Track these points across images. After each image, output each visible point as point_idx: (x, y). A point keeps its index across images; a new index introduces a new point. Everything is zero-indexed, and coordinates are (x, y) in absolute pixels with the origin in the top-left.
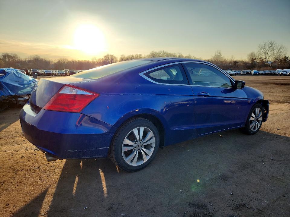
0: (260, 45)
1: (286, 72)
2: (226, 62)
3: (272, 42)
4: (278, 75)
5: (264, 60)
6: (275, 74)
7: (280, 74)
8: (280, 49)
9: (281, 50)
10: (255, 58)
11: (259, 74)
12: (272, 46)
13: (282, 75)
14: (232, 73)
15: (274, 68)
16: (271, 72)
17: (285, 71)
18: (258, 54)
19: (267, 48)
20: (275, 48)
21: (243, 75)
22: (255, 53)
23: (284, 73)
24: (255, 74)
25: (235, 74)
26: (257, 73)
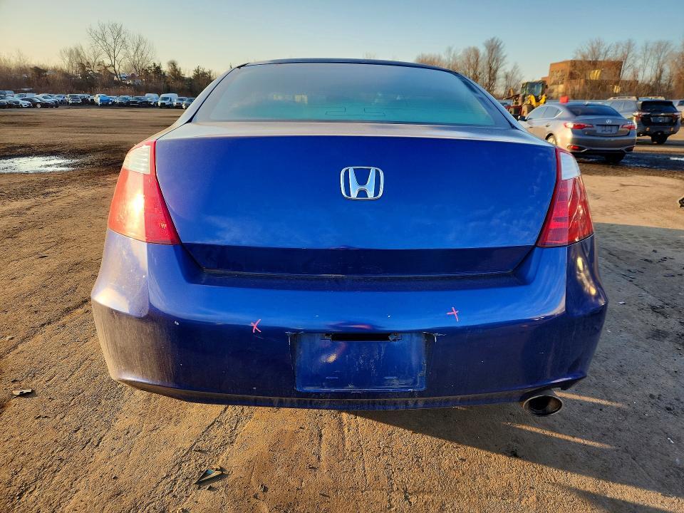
0: (91, 30)
1: (171, 101)
2: (9, 70)
3: (118, 27)
4: (155, 106)
5: (111, 70)
6: (147, 105)
7: (159, 104)
8: (139, 45)
9: (142, 47)
10: (88, 63)
11: (114, 105)
12: (119, 35)
13: (163, 106)
14: (47, 101)
15: (139, 90)
16: (138, 99)
17: (168, 98)
18: (91, 52)
19: (110, 40)
20: (128, 42)
21: (75, 105)
22: (85, 49)
23: (167, 102)
24: (105, 105)
25: (57, 105)
26: (109, 101)
